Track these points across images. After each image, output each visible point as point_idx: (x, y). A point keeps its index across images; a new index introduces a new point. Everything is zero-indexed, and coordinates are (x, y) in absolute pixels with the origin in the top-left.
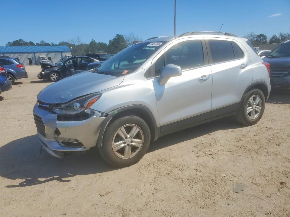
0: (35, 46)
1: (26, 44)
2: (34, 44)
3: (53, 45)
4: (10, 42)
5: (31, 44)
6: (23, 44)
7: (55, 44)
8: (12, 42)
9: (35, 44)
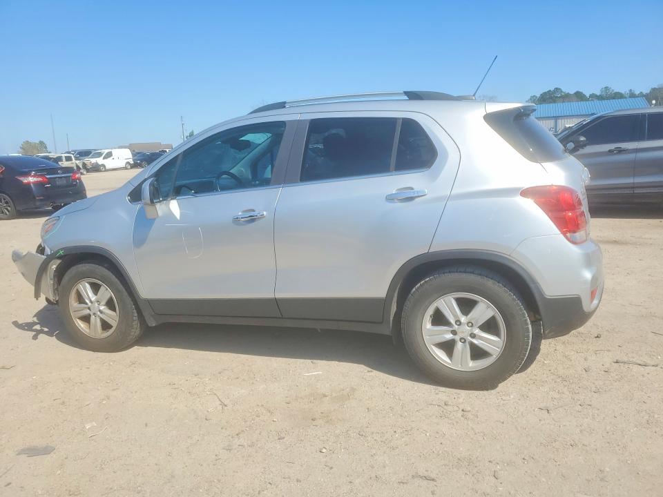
0: (587, 100)
1: (566, 97)
2: (585, 96)
3: (632, 95)
4: (534, 96)
5: (579, 96)
6: (560, 97)
7: (637, 93)
8: (538, 95)
9: (588, 96)
